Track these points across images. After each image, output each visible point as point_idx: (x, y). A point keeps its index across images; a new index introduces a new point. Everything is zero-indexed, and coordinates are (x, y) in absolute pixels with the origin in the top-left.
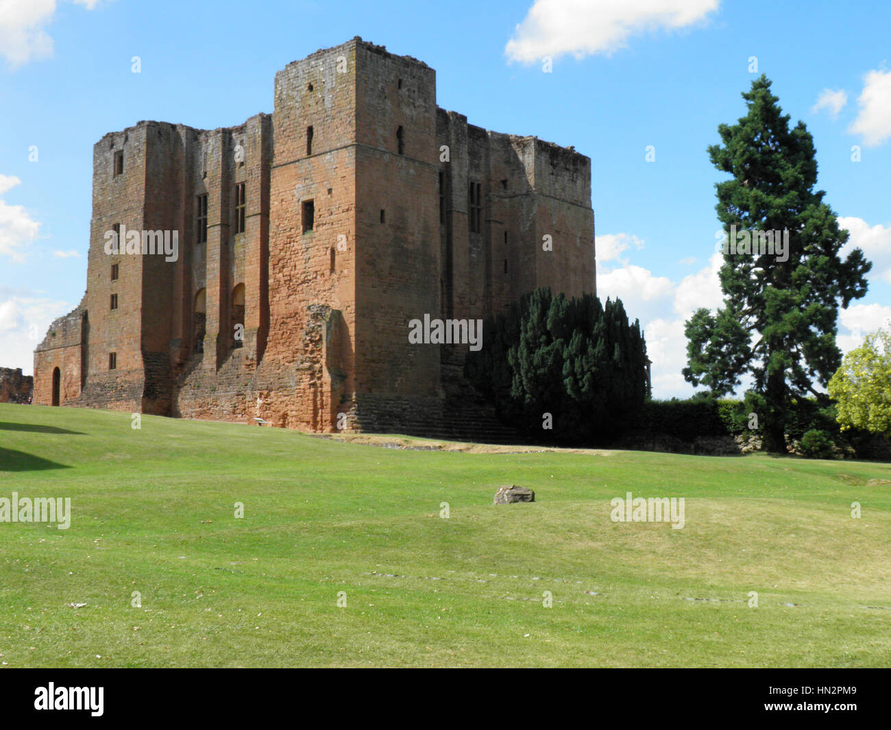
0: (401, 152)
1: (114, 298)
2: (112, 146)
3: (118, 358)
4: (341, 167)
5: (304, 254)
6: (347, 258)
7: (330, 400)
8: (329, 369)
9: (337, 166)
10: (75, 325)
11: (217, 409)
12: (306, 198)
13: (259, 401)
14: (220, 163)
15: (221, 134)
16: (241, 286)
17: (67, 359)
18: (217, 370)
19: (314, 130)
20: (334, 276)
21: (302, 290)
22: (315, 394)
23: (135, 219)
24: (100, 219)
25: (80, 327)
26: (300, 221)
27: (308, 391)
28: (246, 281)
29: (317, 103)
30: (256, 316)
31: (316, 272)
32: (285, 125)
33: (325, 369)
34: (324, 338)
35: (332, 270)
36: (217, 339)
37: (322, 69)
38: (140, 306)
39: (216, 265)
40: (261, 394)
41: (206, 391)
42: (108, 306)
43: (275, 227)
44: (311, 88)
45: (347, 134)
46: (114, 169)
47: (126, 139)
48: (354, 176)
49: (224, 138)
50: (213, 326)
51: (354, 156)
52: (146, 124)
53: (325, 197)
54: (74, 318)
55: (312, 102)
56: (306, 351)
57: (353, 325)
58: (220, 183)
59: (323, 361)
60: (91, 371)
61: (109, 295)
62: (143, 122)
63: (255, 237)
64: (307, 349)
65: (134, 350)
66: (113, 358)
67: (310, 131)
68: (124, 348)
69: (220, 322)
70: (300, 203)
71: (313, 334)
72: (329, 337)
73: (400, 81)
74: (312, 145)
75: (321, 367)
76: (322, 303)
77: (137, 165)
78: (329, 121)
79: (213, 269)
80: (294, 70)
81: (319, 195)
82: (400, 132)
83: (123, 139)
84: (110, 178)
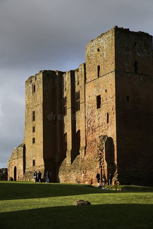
0: (136, 72)
1: (34, 139)
2: (31, 82)
3: (36, 162)
4: (110, 80)
5: (98, 116)
6: (113, 117)
7: (107, 172)
8: (106, 160)
9: (109, 80)
10: (21, 150)
11: (71, 179)
12: (98, 95)
13: (83, 175)
14: (70, 84)
15: (70, 73)
16: (79, 131)
17: (18, 163)
18: (71, 164)
19: (100, 67)
20: (109, 124)
21: (97, 130)
22: (102, 170)
23: (40, 109)
24: (28, 110)
25: (22, 151)
26: (96, 104)
27: (99, 170)
28: (81, 129)
29: (101, 56)
30: (84, 142)
31: (102, 123)
32: (90, 66)
33: (105, 160)
34: (104, 148)
35: (108, 122)
36: (71, 152)
37: (102, 42)
38: (42, 141)
39: (70, 124)
40: (83, 172)
41: (67, 172)
42: (32, 142)
43: (87, 107)
44: (98, 50)
45: (112, 67)
46: (32, 90)
47: (36, 79)
48: (115, 83)
49: (71, 74)
50: (69, 147)
51: (115, 76)
52: (43, 71)
53: (105, 93)
54: (21, 148)
55: (99, 55)
56: (98, 154)
57: (116, 142)
58: (70, 92)
59: (104, 157)
60: (27, 167)
61: (32, 138)
62: (42, 71)
63: (83, 112)
64: (98, 153)
65: (41, 158)
66: (34, 162)
67: (99, 67)
68: (38, 157)
69: (72, 145)
70: (96, 96)
71: (101, 147)
72: (106, 148)
73: (136, 43)
74: (100, 73)
75: (104, 160)
76: (104, 135)
77: (40, 88)
78: (105, 63)
79: (69, 125)
80: (92, 44)
81: (103, 92)
82: (136, 63)
83: (35, 78)
84: (31, 94)
